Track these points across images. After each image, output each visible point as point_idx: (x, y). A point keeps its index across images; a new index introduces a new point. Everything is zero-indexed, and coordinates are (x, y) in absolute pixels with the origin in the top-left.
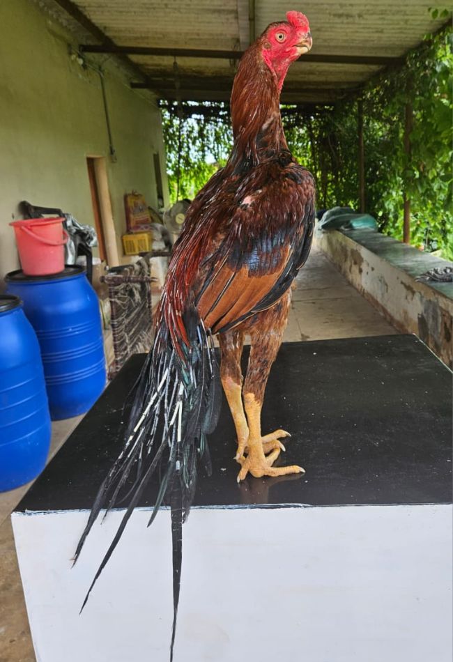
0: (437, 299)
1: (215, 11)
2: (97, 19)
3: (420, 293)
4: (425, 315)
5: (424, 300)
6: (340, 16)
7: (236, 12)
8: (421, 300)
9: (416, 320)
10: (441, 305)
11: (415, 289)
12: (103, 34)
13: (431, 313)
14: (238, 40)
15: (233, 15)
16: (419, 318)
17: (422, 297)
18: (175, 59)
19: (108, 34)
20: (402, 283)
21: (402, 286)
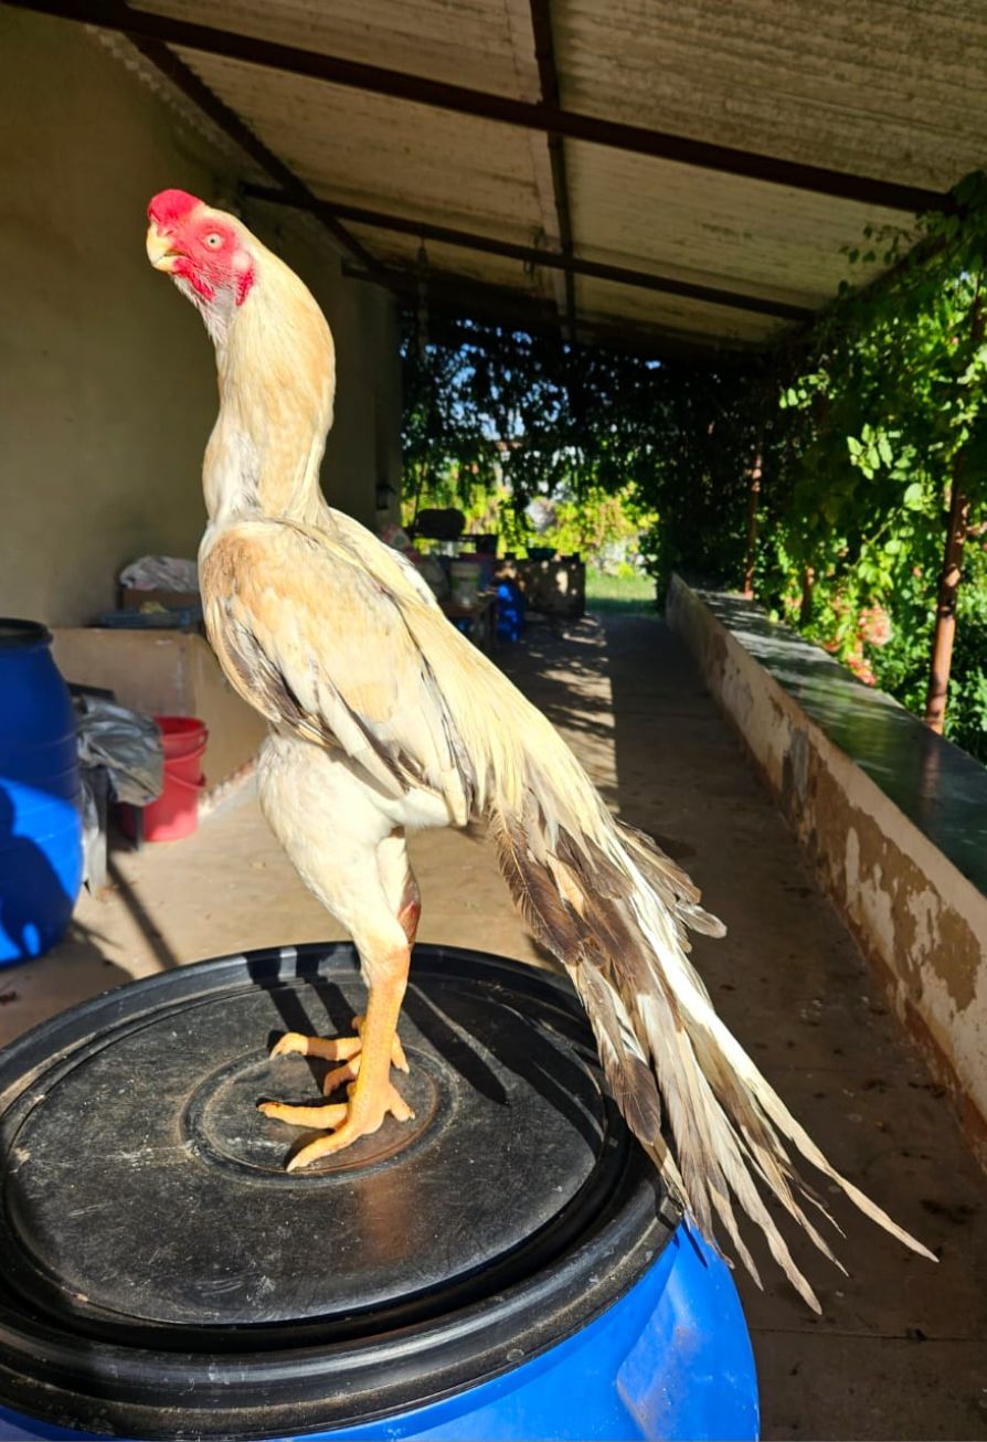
0: (807, 727)
1: (496, 177)
2: (274, 143)
3: (789, 716)
4: (792, 753)
5: (792, 728)
6: (714, 229)
7: (534, 186)
8: (789, 728)
9: (781, 760)
10: (811, 737)
11: (785, 711)
12: (288, 172)
13: (798, 751)
14: (542, 232)
15: (530, 190)
16: (784, 758)
17: (790, 723)
18: (423, 242)
19: (296, 172)
20: (771, 698)
21: (770, 702)
